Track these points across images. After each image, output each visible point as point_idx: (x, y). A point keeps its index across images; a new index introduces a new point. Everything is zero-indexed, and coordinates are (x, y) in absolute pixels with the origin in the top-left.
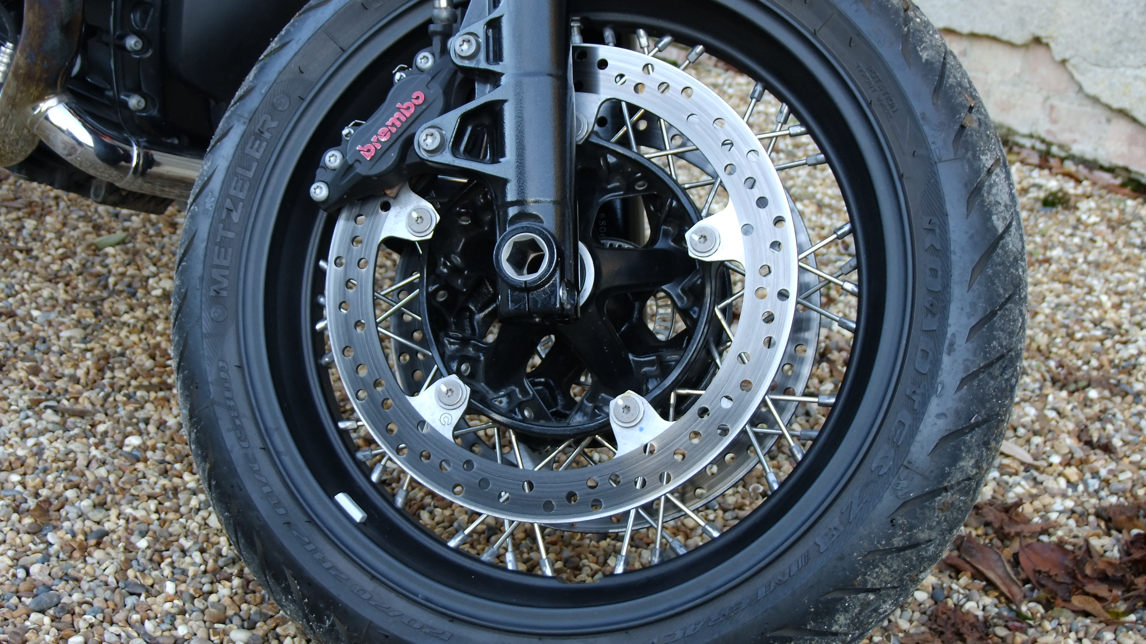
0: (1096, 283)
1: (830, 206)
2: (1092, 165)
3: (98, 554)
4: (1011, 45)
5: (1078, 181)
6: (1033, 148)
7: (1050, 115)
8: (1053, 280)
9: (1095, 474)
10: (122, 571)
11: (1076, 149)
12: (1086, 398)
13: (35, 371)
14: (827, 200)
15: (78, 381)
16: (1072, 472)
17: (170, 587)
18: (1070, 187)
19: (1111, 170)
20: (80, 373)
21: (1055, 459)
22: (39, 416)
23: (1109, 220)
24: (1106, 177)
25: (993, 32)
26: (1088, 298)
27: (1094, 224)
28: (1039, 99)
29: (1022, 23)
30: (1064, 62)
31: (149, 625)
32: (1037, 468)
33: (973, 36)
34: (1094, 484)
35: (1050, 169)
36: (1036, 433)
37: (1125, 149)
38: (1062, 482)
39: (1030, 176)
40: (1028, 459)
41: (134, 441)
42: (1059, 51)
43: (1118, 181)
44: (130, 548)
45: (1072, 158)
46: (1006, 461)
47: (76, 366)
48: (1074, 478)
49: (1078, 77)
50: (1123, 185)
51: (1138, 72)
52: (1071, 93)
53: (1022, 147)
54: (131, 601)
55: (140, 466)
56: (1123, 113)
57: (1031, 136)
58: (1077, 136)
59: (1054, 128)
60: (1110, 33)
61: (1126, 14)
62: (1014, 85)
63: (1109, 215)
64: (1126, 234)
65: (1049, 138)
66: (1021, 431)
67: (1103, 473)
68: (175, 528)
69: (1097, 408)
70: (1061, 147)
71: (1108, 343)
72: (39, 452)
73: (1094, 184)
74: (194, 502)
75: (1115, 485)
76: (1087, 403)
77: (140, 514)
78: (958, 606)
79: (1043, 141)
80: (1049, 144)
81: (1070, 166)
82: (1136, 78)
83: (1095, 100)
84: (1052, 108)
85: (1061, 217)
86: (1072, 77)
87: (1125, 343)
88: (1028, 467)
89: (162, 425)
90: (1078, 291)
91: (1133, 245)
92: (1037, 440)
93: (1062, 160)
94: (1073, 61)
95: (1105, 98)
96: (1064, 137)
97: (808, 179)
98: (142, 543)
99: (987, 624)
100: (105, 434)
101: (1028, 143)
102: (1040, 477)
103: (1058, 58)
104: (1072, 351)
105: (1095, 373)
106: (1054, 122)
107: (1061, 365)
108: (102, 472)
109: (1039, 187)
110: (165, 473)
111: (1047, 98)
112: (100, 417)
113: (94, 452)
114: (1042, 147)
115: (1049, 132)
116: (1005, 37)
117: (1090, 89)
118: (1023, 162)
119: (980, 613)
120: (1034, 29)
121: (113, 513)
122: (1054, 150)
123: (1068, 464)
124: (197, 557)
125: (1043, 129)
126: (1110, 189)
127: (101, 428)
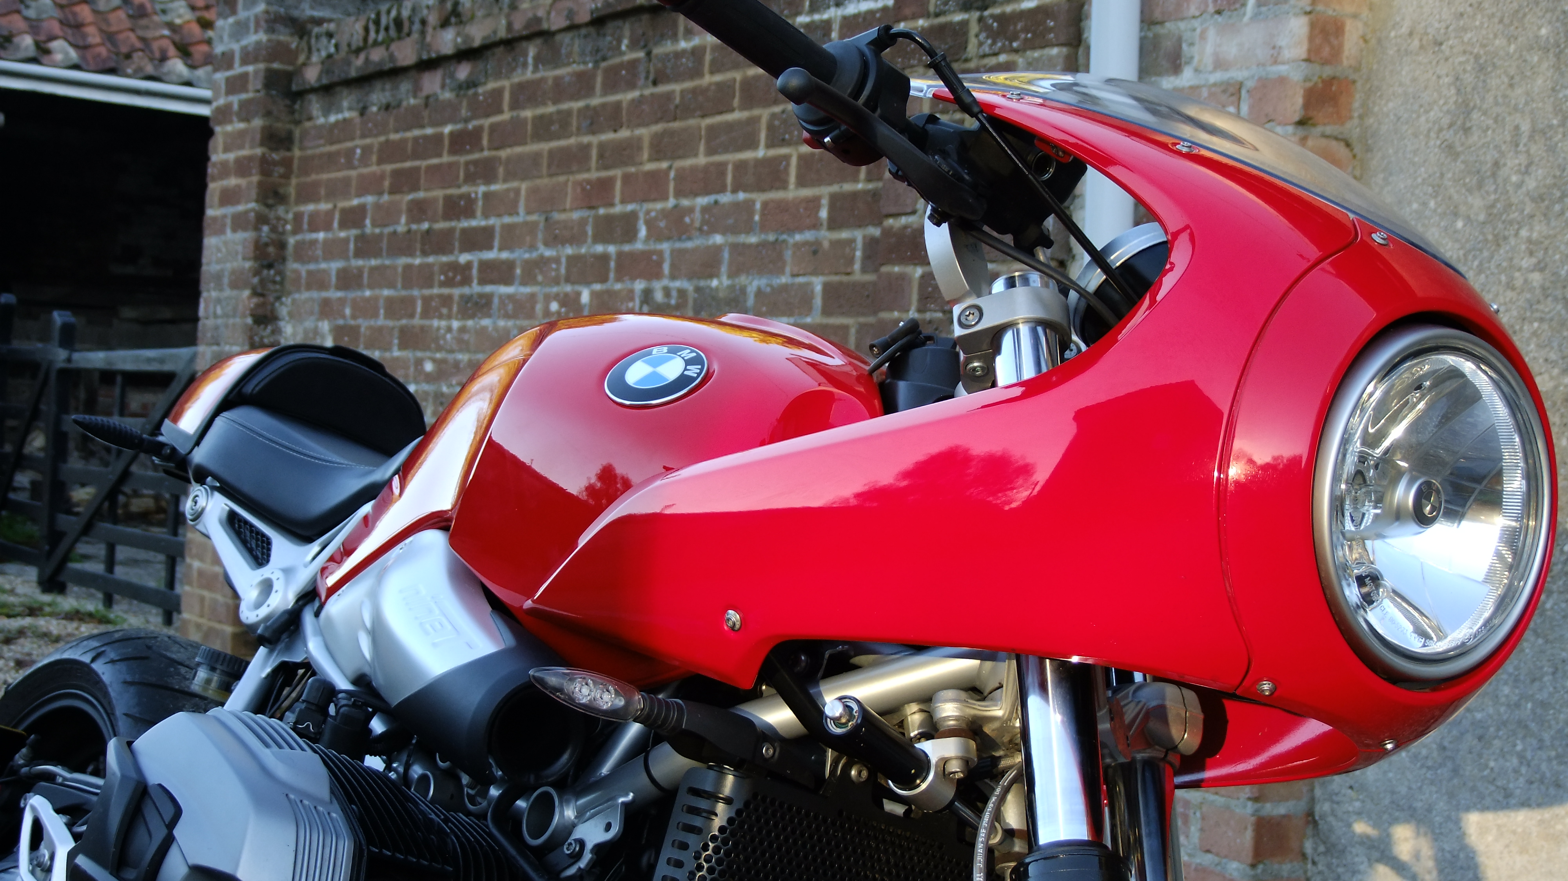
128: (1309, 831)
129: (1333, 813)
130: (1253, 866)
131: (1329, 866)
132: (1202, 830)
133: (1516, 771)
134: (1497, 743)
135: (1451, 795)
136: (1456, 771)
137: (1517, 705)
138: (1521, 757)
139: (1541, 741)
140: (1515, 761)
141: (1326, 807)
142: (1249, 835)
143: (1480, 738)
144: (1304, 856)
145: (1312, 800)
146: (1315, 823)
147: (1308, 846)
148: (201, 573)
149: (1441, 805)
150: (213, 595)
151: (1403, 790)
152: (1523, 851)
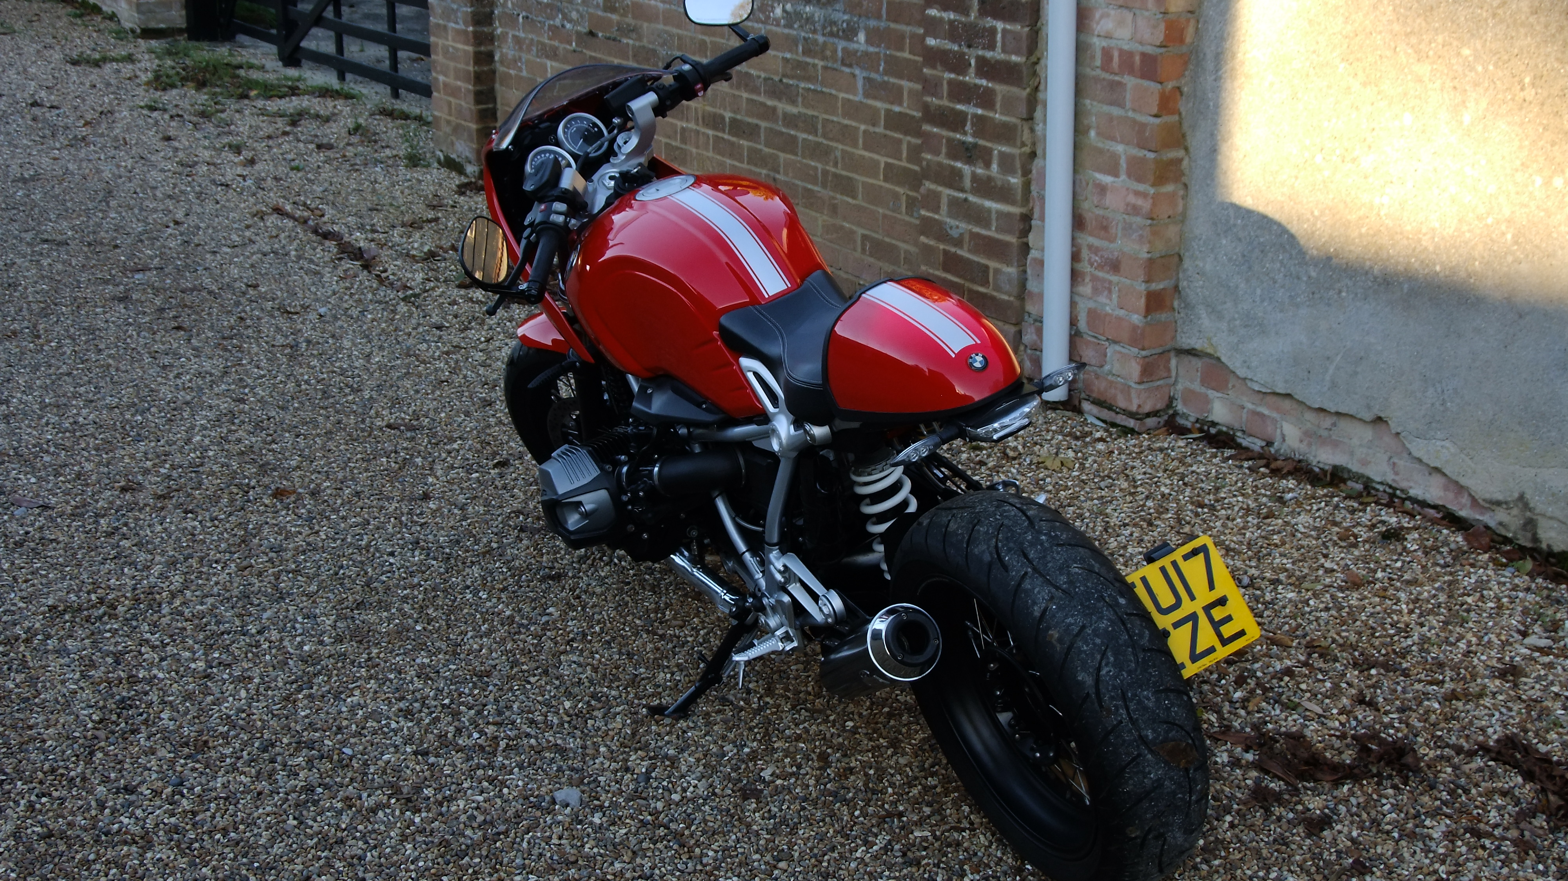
0: (1402, 595)
1: (1233, 550)
2: (1424, 504)
3: (852, 778)
4: (1365, 422)
5: (1412, 516)
6: (1385, 491)
7: (1393, 469)
8: (1375, 595)
9: (1356, 718)
10: (866, 785)
11: (1412, 493)
12: (1369, 675)
13: (787, 690)
14: (1232, 545)
15: (810, 694)
16: (1343, 718)
17: (890, 790)
18: (1406, 522)
19: (1435, 507)
20: (810, 689)
21: (1335, 711)
22: (799, 712)
23: (1425, 547)
24: (1432, 512)
25: (1351, 413)
26: (1394, 607)
27: (1415, 551)
28: (1386, 458)
29: (1369, 407)
30: (1398, 434)
31: (886, 806)
32: (1324, 717)
33: (1338, 414)
34: (1354, 723)
35: (1395, 508)
36: (1327, 698)
37: (1442, 494)
38: (1337, 723)
39: (1379, 515)
40: (1320, 711)
41: (850, 724)
42: (1394, 427)
43: (1439, 516)
44: (866, 775)
45: (1410, 498)
46: (1308, 713)
47: (806, 686)
48: (1343, 721)
49: (1408, 445)
50: (1443, 518)
51: (1443, 443)
52: (1405, 455)
53: (1377, 490)
54: (875, 797)
55: (857, 736)
56: (1437, 470)
57: (1381, 483)
58: (1412, 484)
59: (1397, 478)
60: (1424, 417)
61: (1433, 404)
62: (1369, 448)
63: (1426, 543)
64: (1434, 556)
65: (1394, 485)
66: (1319, 696)
67: (1360, 717)
68: (884, 765)
69: (1374, 680)
70: (1402, 491)
71: (1396, 638)
72: (807, 731)
73: (1424, 517)
74: (889, 752)
75: (1364, 724)
76: (1370, 676)
77: (865, 759)
78: (1267, 786)
79: (1390, 487)
80: (1395, 489)
81: (1408, 505)
82: (1442, 447)
83: (1420, 460)
84: (1394, 464)
85: (1392, 547)
86: (1404, 444)
87: (1406, 638)
88: (1320, 716)
89: (860, 715)
90: (1389, 602)
91: (1438, 565)
92: (1327, 701)
93: (1403, 500)
94: (1403, 434)
95: (1425, 459)
96: (1404, 485)
97: (1221, 529)
98: (872, 772)
99: (1281, 793)
100: (834, 721)
101: (1381, 488)
102: (1326, 721)
103: (1393, 432)
104: (1371, 645)
105: (1381, 658)
106: (1396, 474)
107: (1362, 654)
108: (840, 740)
109: (1383, 522)
110: (870, 739)
111: (1390, 458)
112: (829, 712)
113: (832, 730)
114: (1390, 491)
115: (1394, 480)
116: (1359, 416)
117: (1416, 454)
118: (1377, 503)
119: (1277, 789)
120: (1376, 411)
121: (853, 759)
122: (1398, 492)
123: (1342, 714)
124: (898, 777)
125: (1390, 478)
126: (1434, 522)
127: (832, 718)
128: (1176, 296)
129: (1189, 287)
130: (1145, 317)
131: (1187, 314)
132: (1119, 297)
133: (1279, 270)
134: (1270, 255)
135: (1248, 281)
136: (1250, 268)
137: (1280, 235)
138: (1281, 262)
139: (1291, 255)
140: (1278, 265)
141: (1185, 283)
142: (1143, 301)
143: (1262, 251)
144: (1174, 309)
145: (1178, 279)
146: (1179, 292)
147: (1176, 304)
148: (445, 85)
149: (1242, 285)
150: (458, 101)
151: (1224, 277)
152: (1281, 311)
